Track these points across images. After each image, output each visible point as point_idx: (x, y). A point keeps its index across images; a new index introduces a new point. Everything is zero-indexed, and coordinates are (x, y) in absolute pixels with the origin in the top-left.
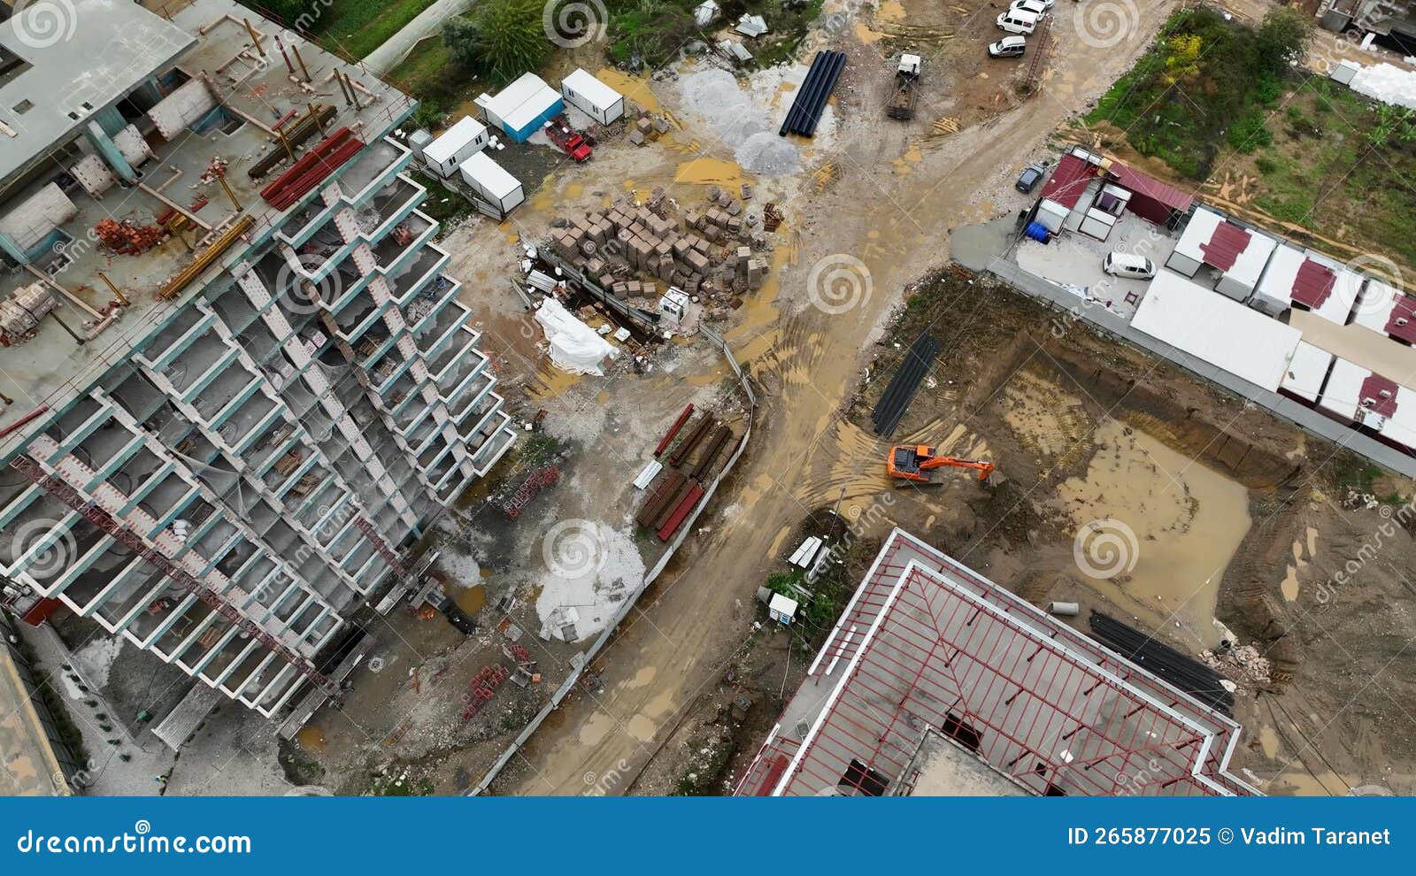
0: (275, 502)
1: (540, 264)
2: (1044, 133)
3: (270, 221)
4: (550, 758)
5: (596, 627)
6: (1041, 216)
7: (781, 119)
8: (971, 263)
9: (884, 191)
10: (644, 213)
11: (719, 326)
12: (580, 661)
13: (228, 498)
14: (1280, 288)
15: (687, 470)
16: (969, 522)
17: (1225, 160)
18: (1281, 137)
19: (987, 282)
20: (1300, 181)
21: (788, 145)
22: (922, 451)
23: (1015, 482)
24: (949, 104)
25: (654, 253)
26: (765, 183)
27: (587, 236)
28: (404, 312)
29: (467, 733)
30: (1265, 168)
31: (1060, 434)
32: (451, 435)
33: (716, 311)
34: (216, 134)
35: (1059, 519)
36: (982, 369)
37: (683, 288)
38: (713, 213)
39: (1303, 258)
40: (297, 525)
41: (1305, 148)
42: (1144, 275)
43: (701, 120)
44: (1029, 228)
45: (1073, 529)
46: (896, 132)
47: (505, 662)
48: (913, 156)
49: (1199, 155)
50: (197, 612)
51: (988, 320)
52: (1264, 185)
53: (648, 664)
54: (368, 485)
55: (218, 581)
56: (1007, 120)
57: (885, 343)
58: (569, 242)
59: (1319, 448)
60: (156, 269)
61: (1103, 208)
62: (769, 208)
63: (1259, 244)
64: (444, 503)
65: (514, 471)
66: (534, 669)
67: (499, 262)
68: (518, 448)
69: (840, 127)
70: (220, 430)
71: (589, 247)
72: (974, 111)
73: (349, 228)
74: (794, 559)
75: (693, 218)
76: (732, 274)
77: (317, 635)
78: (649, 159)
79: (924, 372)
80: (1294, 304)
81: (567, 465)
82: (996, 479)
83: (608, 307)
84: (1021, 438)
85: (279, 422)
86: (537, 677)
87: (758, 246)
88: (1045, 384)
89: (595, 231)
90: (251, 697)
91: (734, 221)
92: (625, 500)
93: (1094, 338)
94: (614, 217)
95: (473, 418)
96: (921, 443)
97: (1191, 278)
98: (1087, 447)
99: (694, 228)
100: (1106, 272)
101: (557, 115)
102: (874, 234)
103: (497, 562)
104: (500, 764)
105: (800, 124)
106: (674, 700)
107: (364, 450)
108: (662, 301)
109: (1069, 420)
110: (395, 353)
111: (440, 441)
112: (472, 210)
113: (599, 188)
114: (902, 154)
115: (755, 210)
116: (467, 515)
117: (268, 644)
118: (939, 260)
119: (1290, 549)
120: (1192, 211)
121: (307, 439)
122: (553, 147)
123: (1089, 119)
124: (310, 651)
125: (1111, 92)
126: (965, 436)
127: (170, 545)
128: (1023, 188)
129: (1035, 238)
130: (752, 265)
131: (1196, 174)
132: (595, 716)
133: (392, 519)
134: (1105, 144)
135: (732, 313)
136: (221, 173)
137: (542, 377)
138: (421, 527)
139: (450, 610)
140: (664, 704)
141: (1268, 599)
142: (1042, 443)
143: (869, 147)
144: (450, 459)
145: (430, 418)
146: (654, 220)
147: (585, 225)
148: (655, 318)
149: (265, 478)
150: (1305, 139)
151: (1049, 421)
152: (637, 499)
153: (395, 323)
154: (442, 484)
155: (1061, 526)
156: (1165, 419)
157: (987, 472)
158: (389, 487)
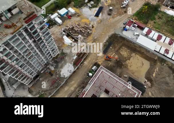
0: (27, 59)
1: (64, 31)
2: (127, 17)
3: (25, 25)
4: (61, 92)
5: (68, 76)
6: (126, 28)
7: (95, 14)
8: (117, 33)
9: (107, 24)
10: (77, 25)
11: (85, 40)
12: (65, 80)
13: (21, 58)
14: (155, 38)
15: (80, 57)
16: (115, 65)
17: (150, 21)
18: (157, 19)
19: (119, 36)
20: (159, 24)
21: (95, 18)
22: (109, 56)
23: (121, 60)
24: (116, 13)
25: (78, 30)
26: (92, 22)
27: (70, 28)
28: (44, 37)
29: (51, 88)
30: (155, 23)
31: (127, 55)
32: (51, 52)
33: (85, 38)
34: (20, 14)
35: (126, 65)
36: (117, 46)
37: (81, 35)
38: (86, 26)
39: (158, 34)
40: (30, 62)
41: (160, 20)
42: (138, 35)
43: (85, 14)
44: (125, 29)
45: (128, 66)
46: (109, 17)
47: (56, 80)
48: (111, 20)
49: (146, 21)
50: (17, 72)
51: (119, 40)
52: (155, 25)
53: (74, 80)
54: (40, 57)
55: (20, 68)
56: (123, 16)
57: (106, 43)
58: (67, 29)
59: (159, 58)
60: (11, 30)
61: (134, 27)
62: (92, 25)
63: (153, 32)
64: (50, 60)
65: (59, 56)
66: (59, 81)
67: (59, 31)
68: (60, 53)
69: (102, 16)
70: (20, 50)
71: (70, 29)
72: (119, 14)
73: (36, 26)
74: (92, 69)
75: (83, 26)
76: (87, 33)
77: (33, 75)
78: (78, 19)
79: (110, 46)
80: (157, 40)
81: (65, 56)
82: (118, 60)
83: (72, 37)
84: (122, 55)
85: (28, 49)
86: (60, 82)
87: (91, 30)
88: (125, 48)
89: (71, 27)
90: (25, 82)
91: (88, 27)
92: (72, 61)
93: (132, 43)
94: (73, 26)
95: (53, 50)
96: (109, 55)
97: (144, 36)
98: (130, 56)
99: (83, 27)
100: (134, 35)
101: (67, 13)
102: (105, 29)
103: (56, 67)
104: (55, 92)
105: (97, 15)
106: (77, 85)
107: (39, 53)
108: (78, 36)
109: (128, 53)
110: (43, 42)
111: (49, 52)
112: (56, 24)
113: (72, 22)
114: (109, 19)
115: (91, 26)
116: (53, 61)
117: (26, 76)
118: (113, 33)
119: (154, 70)
120: (145, 28)
121: (31, 52)
122: (66, 17)
123: (133, 16)
124: (32, 77)
125: (136, 13)
126: (115, 54)
127: (13, 64)
128: (124, 24)
129: (125, 30)
130: (90, 32)
131: (146, 23)
132: (67, 87)
133: (43, 62)
134: (135, 19)
135: (87, 38)
136: (20, 19)
137: (63, 45)
138: (47, 63)
139: (50, 73)
140: (75, 86)
141: (151, 76)
142: (125, 56)
143: (105, 18)
144: (50, 55)
145: (48, 50)
146: (78, 26)
147: (69, 27)
148: (78, 38)
149: (26, 56)
150: (160, 19)
151: (126, 53)
152: (74, 60)
153: (43, 38)
154: (50, 57)
155: (126, 66)
156: (140, 53)
157: (117, 59)
158: (43, 58)
